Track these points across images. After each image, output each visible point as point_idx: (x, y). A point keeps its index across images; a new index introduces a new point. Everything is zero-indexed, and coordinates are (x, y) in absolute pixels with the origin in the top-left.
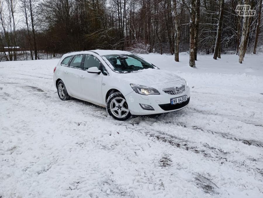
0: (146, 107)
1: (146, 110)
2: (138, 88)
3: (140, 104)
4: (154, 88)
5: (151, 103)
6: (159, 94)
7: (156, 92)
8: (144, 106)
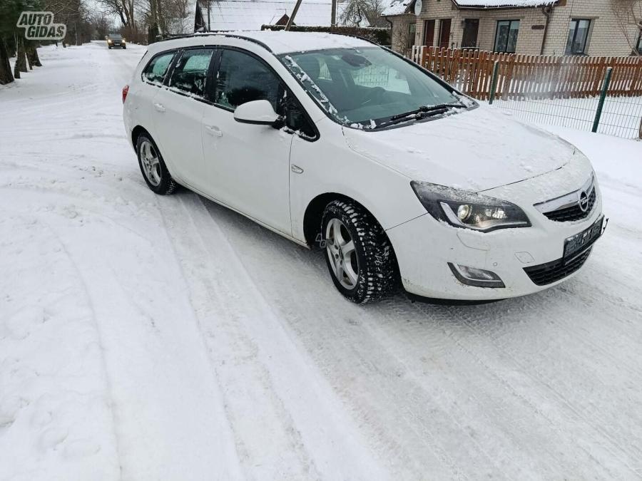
0: (473, 275)
1: (471, 287)
2: (445, 202)
3: (451, 265)
4: (510, 200)
5: (495, 264)
6: (529, 225)
7: (516, 217)
8: (464, 274)
